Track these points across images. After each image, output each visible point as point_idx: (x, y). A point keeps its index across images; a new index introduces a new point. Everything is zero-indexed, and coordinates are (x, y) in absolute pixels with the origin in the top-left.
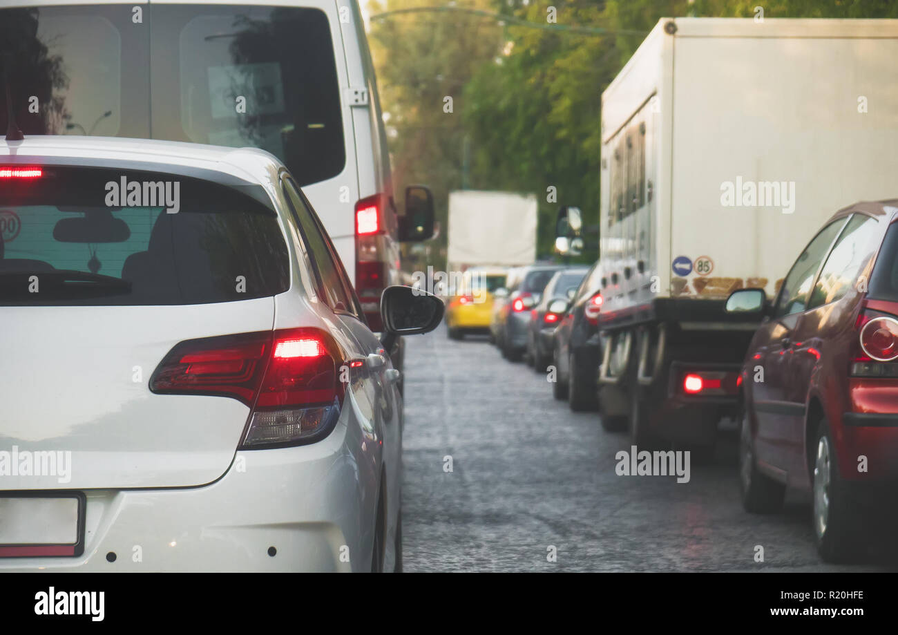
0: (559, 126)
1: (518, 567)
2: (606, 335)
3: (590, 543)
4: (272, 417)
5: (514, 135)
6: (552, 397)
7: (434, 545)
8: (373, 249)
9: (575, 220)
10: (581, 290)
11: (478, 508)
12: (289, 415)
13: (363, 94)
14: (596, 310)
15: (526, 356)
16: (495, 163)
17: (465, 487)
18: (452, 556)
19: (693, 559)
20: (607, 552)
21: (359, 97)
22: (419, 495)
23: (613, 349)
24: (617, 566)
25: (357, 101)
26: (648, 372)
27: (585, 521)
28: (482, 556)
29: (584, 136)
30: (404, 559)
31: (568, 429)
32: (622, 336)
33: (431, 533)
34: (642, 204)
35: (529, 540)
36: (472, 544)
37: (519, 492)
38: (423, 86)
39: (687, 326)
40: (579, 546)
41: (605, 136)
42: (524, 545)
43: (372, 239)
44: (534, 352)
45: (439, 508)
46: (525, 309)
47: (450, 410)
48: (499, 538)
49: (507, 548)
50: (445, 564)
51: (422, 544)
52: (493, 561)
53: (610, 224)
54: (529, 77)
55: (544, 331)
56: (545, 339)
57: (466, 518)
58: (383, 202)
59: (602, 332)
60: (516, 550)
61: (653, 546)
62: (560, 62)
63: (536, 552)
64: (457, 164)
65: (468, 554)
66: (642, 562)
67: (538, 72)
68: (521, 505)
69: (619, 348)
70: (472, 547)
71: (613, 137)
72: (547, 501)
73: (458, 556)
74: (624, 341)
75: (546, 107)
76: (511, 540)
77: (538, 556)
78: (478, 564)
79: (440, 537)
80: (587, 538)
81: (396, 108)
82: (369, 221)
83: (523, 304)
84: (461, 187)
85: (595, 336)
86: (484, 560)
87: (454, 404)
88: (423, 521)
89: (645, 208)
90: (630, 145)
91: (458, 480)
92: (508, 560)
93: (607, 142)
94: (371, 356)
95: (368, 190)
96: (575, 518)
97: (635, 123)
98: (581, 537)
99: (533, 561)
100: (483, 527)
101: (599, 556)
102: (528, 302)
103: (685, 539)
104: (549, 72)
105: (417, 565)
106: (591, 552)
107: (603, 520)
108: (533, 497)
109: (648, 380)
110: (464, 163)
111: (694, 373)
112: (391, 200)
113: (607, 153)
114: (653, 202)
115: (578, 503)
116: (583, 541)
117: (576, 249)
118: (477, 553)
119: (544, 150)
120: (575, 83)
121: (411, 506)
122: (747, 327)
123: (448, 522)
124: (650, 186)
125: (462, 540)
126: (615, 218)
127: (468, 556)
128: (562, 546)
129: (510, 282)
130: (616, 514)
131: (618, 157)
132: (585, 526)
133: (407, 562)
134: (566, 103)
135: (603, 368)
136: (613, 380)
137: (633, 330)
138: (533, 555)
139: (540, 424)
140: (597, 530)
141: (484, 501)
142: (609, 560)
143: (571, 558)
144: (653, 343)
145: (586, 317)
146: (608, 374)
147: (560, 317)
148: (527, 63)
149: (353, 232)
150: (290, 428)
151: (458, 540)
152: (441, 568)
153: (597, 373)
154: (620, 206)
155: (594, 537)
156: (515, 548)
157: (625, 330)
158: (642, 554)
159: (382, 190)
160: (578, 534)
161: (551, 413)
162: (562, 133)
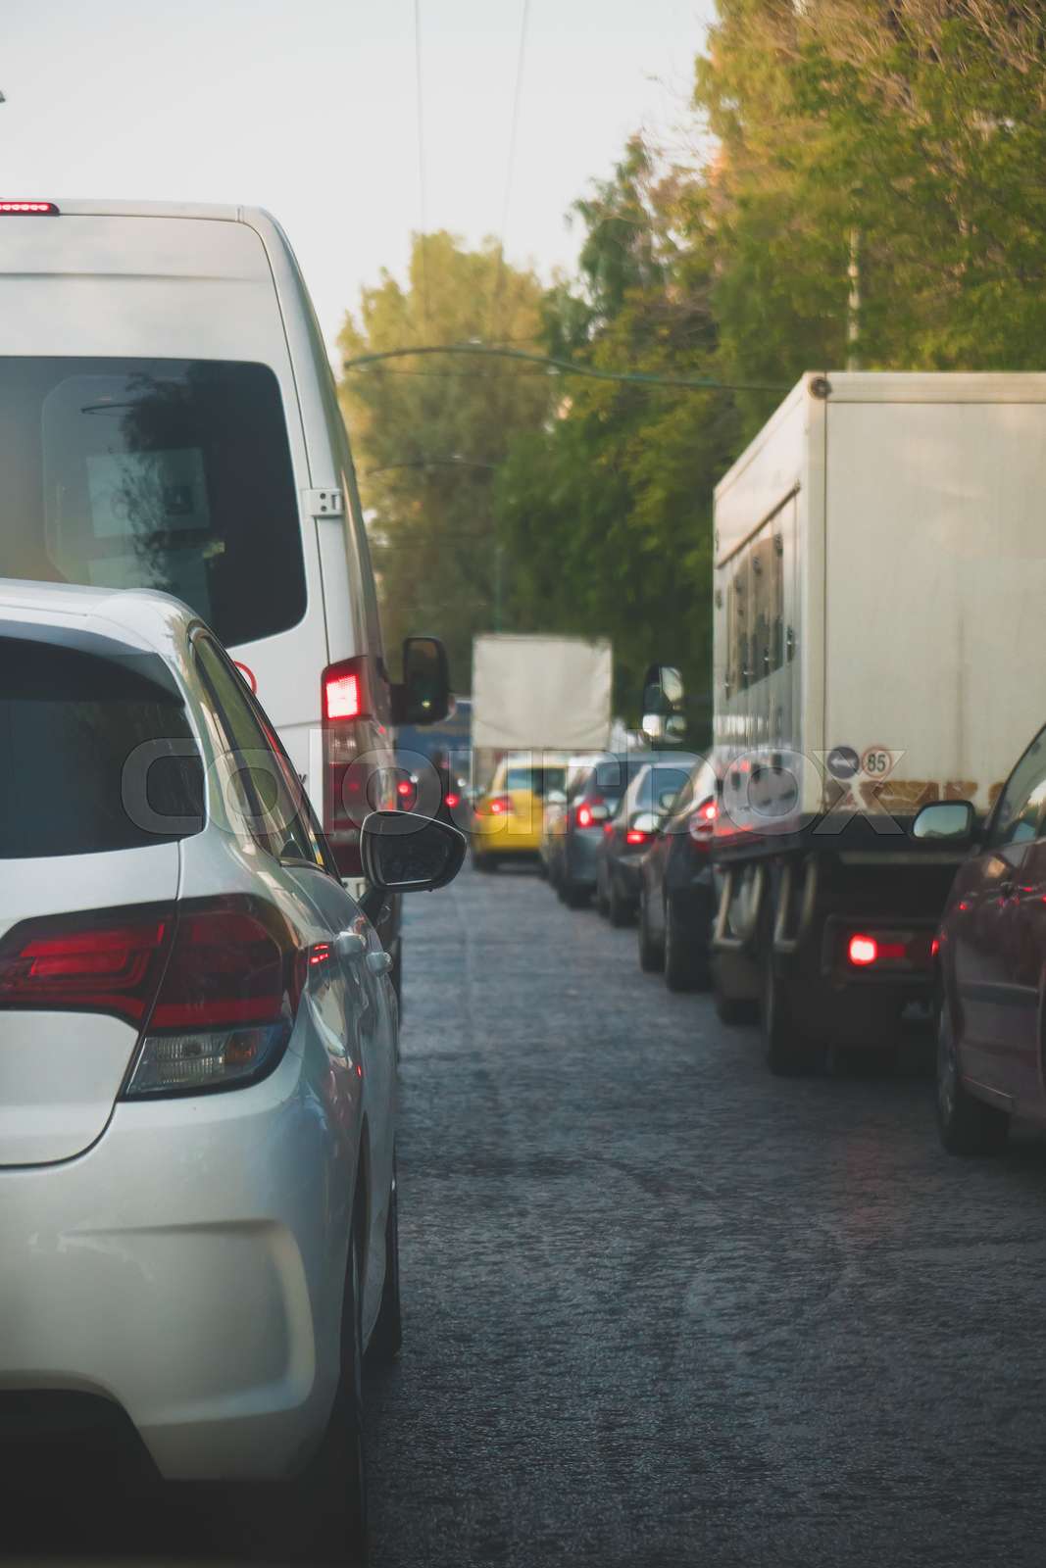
0: (647, 531)
1: (585, 1248)
2: (722, 871)
3: (700, 1206)
4: (177, 1046)
5: (574, 546)
6: (638, 967)
7: (451, 1213)
8: (352, 744)
9: (672, 687)
10: (683, 794)
11: (522, 1150)
12: (204, 1042)
13: (333, 497)
14: (707, 828)
15: (595, 899)
16: (546, 589)
17: (502, 1116)
18: (478, 1231)
19: (863, 1231)
20: (728, 1221)
21: (327, 502)
22: (427, 1129)
23: (734, 893)
24: (743, 1244)
25: (324, 508)
26: (790, 931)
27: (692, 1170)
28: (529, 1231)
29: (686, 547)
30: (402, 1237)
31: (664, 1020)
32: (747, 872)
33: (445, 1193)
34: (777, 664)
35: (602, 1202)
36: (511, 1210)
37: (587, 1123)
38: (430, 468)
39: (852, 858)
40: (683, 1211)
41: (720, 553)
42: (594, 1211)
43: (350, 727)
44: (609, 893)
45: (459, 1151)
46: (595, 822)
47: (476, 989)
48: (555, 1200)
49: (567, 1216)
50: (467, 1245)
51: (431, 1211)
52: (545, 1239)
53: (728, 691)
54: (599, 455)
55: (623, 860)
56: (625, 870)
57: (502, 1167)
58: (367, 667)
59: (717, 866)
60: (581, 1220)
61: (799, 1210)
62: (646, 432)
63: (612, 1223)
64: (485, 589)
65: (505, 1227)
66: (783, 1237)
67: (613, 449)
68: (590, 1145)
69: (744, 890)
70: (510, 1215)
71: (731, 557)
72: (631, 1138)
73: (489, 1231)
74: (751, 880)
75: (625, 501)
76: (575, 1204)
77: (617, 1228)
78: (521, 1244)
79: (460, 1198)
80: (695, 1198)
81: (387, 502)
82: (344, 699)
83: (590, 816)
84: (491, 627)
85: (706, 870)
86: (531, 1237)
87: (482, 979)
88: (434, 1172)
89: (783, 669)
90: (758, 572)
91: (490, 1104)
92: (569, 1237)
93: (722, 566)
94: (343, 934)
95: (343, 651)
96: (676, 1166)
97: (767, 533)
98: (686, 1197)
99: (610, 1238)
100: (530, 1181)
101: (715, 1229)
102: (598, 812)
103: (851, 1198)
104: (629, 447)
105: (423, 1247)
106: (701, 1220)
107: (720, 1169)
108: (609, 1132)
109: (791, 944)
110: (497, 588)
111: (864, 934)
112: (379, 663)
113: (723, 581)
114: (794, 662)
115: (681, 1140)
116: (689, 1202)
117: (674, 732)
118: (520, 1224)
119: (624, 568)
120: (672, 464)
121: (413, 1148)
122: (946, 859)
123: (473, 1172)
124: (790, 637)
125: (495, 1204)
126: (735, 686)
127: (506, 1231)
128: (655, 1211)
129: (570, 778)
130: (741, 1159)
131: (739, 588)
132: (692, 1177)
133: (408, 1242)
134: (656, 494)
135: (719, 922)
136: (735, 943)
137: (765, 862)
138: (609, 1227)
139: (619, 1012)
140: (711, 1186)
141: (531, 1138)
142: (731, 1233)
143: (669, 1231)
144: (798, 884)
145: (692, 840)
146: (727, 933)
147: (649, 837)
148: (594, 432)
149: (319, 717)
150: (206, 1062)
151: (488, 1203)
152: (462, 1252)
153: (709, 931)
154: (744, 666)
155: (706, 1196)
156: (581, 1215)
157: (753, 862)
158: (781, 1224)
159: (365, 650)
160: (680, 1190)
161: (636, 994)
162: (652, 543)
